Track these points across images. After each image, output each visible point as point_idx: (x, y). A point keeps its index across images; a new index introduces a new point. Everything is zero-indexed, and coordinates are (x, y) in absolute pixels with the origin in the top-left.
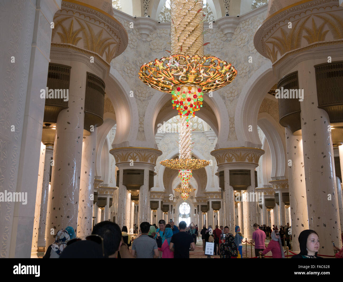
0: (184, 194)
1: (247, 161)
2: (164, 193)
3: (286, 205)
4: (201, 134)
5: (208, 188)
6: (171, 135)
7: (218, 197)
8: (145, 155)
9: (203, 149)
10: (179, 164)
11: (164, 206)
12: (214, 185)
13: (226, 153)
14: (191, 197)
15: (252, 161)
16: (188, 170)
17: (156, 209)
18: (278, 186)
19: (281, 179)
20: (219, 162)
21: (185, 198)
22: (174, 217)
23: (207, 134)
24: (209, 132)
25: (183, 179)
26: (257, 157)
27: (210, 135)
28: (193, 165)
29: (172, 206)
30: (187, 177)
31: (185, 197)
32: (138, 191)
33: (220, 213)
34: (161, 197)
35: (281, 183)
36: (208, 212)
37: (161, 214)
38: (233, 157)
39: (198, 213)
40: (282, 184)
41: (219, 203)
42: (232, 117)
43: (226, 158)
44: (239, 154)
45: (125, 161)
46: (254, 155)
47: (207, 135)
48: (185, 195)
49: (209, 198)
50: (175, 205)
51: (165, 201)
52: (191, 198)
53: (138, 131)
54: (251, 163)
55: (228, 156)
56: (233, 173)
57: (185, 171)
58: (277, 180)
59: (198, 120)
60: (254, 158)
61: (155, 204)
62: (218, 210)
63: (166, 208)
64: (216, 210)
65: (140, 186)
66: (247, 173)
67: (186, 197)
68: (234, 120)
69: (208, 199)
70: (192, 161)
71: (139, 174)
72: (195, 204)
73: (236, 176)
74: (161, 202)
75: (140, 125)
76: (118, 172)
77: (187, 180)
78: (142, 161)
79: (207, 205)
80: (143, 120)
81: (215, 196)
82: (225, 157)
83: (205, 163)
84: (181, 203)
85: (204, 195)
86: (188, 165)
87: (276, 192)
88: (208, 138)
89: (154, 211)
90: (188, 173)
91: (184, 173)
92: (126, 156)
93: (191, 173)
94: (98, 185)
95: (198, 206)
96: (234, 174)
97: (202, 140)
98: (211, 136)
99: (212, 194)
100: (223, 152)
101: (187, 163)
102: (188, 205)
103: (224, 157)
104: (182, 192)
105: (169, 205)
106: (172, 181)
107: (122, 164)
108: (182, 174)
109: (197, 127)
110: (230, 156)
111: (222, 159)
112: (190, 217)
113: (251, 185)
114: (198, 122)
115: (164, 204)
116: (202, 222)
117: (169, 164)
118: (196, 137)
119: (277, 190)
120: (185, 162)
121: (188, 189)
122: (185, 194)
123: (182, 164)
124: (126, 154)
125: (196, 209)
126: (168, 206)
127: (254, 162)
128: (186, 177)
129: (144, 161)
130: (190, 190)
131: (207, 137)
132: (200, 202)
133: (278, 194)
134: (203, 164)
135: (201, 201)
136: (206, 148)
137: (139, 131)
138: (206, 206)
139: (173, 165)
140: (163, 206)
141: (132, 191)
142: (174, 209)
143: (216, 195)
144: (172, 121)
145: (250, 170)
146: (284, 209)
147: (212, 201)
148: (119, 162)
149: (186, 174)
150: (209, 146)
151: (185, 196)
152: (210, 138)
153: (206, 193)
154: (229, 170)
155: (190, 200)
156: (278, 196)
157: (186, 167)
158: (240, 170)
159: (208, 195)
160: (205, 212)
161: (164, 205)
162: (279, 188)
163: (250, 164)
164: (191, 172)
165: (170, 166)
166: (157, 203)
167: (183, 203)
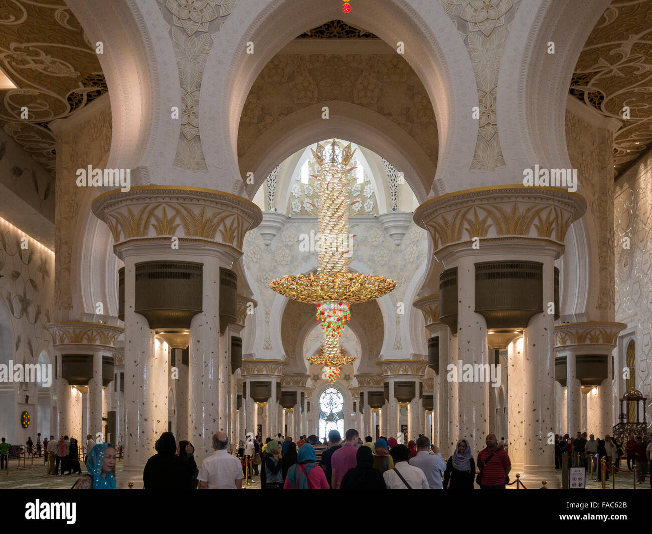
0: (330, 368)
1: (533, 233)
2: (284, 364)
3: (583, 387)
4: (370, 222)
5: (387, 352)
6: (298, 224)
7: (410, 373)
8: (202, 215)
9: (376, 258)
10: (319, 288)
11: (285, 394)
12: (401, 345)
13: (466, 209)
14: (346, 376)
15: (549, 233)
16: (341, 304)
17: (266, 400)
18: (567, 338)
19: (575, 320)
20: (440, 242)
21: (333, 378)
22: (308, 420)
23: (386, 222)
24: (391, 216)
25: (329, 327)
26: (564, 222)
27: (392, 224)
28: (352, 290)
29: (303, 394)
30: (338, 320)
31: (333, 376)
32: (186, 332)
33: (412, 408)
34: (276, 373)
35: (574, 332)
36: (384, 406)
37: (277, 411)
38: (490, 221)
39: (361, 411)
40: (577, 333)
41: (411, 386)
42: (488, 90)
43: (466, 225)
44: (508, 209)
45: (138, 234)
46: (557, 216)
47: (387, 225)
48: (332, 371)
49: (389, 373)
50: (310, 394)
51: (286, 383)
52: (345, 378)
53: (180, 138)
54: (546, 240)
55: (472, 218)
56: (485, 272)
57: (332, 306)
58: (564, 324)
59: (365, 190)
60: (554, 225)
61: (263, 388)
62: (409, 400)
63: (288, 399)
64: (404, 401)
65: (193, 316)
66: (533, 271)
67: (335, 376)
68: (495, 98)
69: (386, 377)
70: (351, 279)
71: (186, 276)
72: (353, 390)
73: (498, 281)
74: (278, 383)
75: (186, 116)
76: (122, 272)
77: (339, 328)
78: (196, 234)
79: (383, 392)
80: (197, 101)
81: (402, 369)
82: (461, 224)
83: (383, 285)
84: (323, 390)
85: (376, 370)
86: (341, 290)
87: (560, 355)
88: (387, 233)
89: (262, 405)
90: (340, 310)
91: (330, 310)
92: (140, 219)
93: (349, 312)
94: (111, 339)
95: (362, 394)
96: (491, 276)
97: (373, 236)
98: (395, 227)
99: (396, 366)
100: (456, 204)
101: (337, 284)
102: (340, 395)
103: (458, 222)
104: (326, 365)
105: (296, 392)
106: (303, 338)
107: (132, 244)
108: (326, 314)
109: (362, 207)
110: (481, 218)
111: (453, 232)
112: (343, 420)
113: (542, 312)
114: (365, 194)
115: (283, 390)
116: (370, 428)
117: (294, 287)
118: (360, 230)
119: (564, 348)
120: (333, 282)
121: (338, 358)
122: (332, 368)
123: (326, 287)
124: (143, 212)
125: (358, 401)
126: (294, 394)
127: (553, 238)
128: (336, 320)
129: (202, 236)
130: (344, 359)
131: (386, 229)
132: (365, 385)
133: (565, 358)
134: (377, 288)
135: (368, 383)
136: (382, 256)
137: (183, 136)
138: (379, 394)
139: (303, 289)
140: (282, 395)
141: (167, 334)
142: (308, 403)
143: (404, 367)
144: (300, 193)
145: (542, 264)
146: (578, 394)
147: (395, 382)
148: (122, 239)
149: (334, 313)
150: (389, 251)
151: (333, 374)
152: (393, 231)
153: (381, 364)
154: (475, 264)
155: (344, 383)
156: (565, 363)
157: (335, 295)
158: (512, 261)
159: (386, 368)
160: (376, 407)
161: (283, 392)
162: (568, 343)
163: (544, 243)
164: (347, 308)
165: (294, 293)
166: (267, 386)
167: (328, 391)
